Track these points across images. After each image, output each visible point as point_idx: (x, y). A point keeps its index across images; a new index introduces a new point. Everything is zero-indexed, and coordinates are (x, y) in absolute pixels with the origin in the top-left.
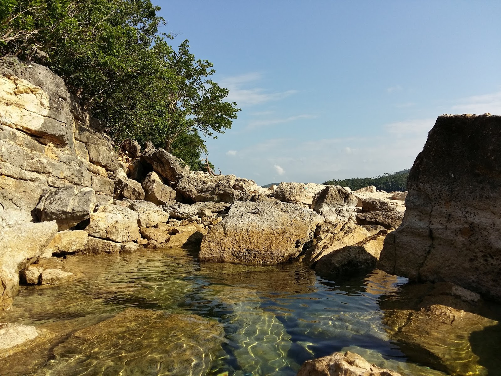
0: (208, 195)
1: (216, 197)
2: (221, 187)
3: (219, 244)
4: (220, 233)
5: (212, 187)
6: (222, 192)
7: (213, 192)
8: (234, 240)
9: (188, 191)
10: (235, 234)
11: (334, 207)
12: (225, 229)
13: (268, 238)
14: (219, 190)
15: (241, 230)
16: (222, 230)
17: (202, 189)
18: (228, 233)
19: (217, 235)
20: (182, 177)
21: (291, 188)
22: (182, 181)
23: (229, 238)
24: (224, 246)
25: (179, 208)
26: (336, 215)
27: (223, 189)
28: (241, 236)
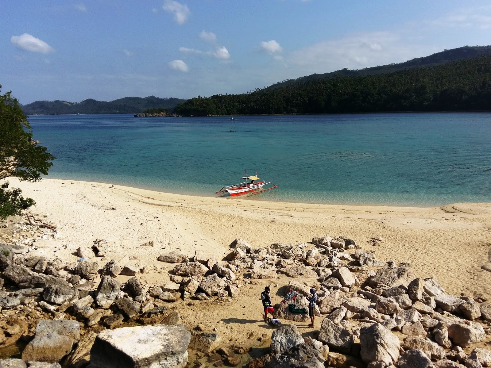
0: (27, 285)
1: (33, 286)
2: (36, 279)
3: (30, 355)
4: (31, 349)
5: (29, 279)
6: (36, 282)
7: (31, 283)
8: (37, 353)
9: (13, 278)
10: (38, 349)
11: (106, 294)
12: (33, 347)
13: (53, 351)
14: (34, 281)
15: (41, 348)
16: (31, 347)
17: (22, 280)
18: (35, 349)
19: (29, 350)
20: (8, 265)
21: (87, 266)
22: (8, 269)
23: (35, 352)
24: (33, 356)
25: (8, 303)
26: (106, 300)
27: (37, 280)
28: (40, 351)
